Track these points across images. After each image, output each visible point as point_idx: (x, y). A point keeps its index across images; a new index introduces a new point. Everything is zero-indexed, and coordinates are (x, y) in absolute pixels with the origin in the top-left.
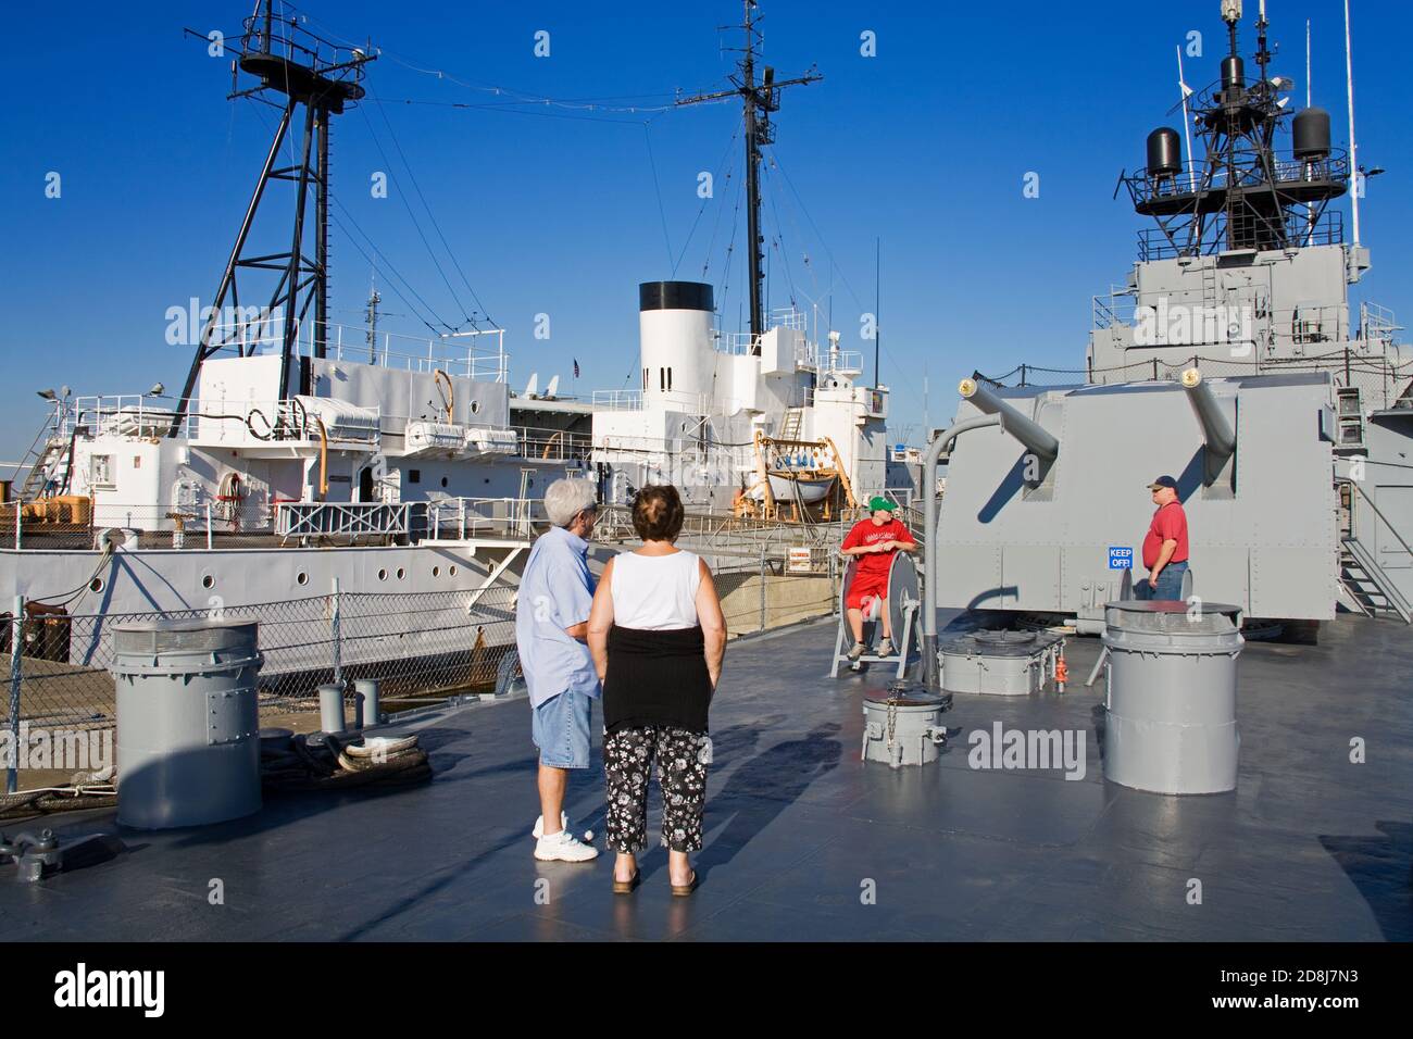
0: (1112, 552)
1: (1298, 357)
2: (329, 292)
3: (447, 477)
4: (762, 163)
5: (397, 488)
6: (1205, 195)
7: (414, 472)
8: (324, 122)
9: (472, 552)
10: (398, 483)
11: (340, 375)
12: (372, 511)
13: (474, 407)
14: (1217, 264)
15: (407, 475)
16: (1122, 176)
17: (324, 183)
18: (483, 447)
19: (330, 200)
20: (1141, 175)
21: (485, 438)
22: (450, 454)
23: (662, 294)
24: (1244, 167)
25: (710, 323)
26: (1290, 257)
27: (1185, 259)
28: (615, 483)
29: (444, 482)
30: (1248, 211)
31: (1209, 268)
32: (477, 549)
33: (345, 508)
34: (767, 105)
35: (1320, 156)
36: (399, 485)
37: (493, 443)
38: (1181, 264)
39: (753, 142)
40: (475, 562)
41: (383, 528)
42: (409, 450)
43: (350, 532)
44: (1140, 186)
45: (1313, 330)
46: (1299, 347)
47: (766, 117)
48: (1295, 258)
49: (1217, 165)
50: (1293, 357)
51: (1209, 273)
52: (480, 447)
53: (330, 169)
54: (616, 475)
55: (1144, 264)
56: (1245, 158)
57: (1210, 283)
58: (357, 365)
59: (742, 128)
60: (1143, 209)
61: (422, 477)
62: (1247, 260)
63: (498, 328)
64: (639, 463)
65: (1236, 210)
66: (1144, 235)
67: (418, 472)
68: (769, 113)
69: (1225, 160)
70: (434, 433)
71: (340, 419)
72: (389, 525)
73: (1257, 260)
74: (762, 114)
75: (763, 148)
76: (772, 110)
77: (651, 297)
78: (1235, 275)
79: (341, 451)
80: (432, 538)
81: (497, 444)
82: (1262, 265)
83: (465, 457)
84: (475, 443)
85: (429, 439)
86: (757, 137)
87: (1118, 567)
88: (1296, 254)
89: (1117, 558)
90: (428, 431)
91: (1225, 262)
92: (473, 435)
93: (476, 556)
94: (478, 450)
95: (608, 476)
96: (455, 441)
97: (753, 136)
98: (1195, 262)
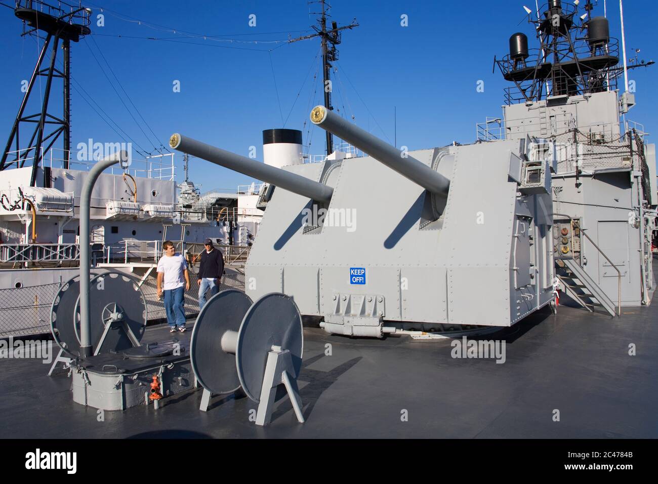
0: (352, 272)
1: (590, 153)
2: (71, 134)
3: (136, 230)
4: (331, 70)
5: (102, 236)
6: (540, 67)
7: (114, 227)
8: (67, 45)
9: (132, 270)
10: (103, 233)
11: (69, 177)
12: (65, 248)
13: (154, 194)
14: (547, 104)
15: (110, 230)
16: (495, 59)
17: (67, 77)
18: (152, 214)
19: (71, 86)
20: (506, 59)
21: (152, 209)
22: (135, 217)
23: (274, 136)
24: (562, 52)
25: (300, 150)
26: (586, 98)
27: (529, 103)
28: (240, 233)
29: (134, 233)
30: (563, 74)
31: (543, 107)
32: (134, 268)
33: (47, 247)
34: (335, 41)
35: (603, 43)
36: (104, 234)
37: (157, 212)
38: (527, 105)
39: (326, 60)
40: (134, 275)
41: (73, 258)
42: (108, 216)
43: (50, 260)
44: (506, 65)
45: (598, 137)
46: (590, 147)
47: (334, 47)
48: (589, 99)
49: (548, 51)
50: (587, 153)
51: (542, 110)
52: (150, 214)
53: (71, 70)
54: (241, 228)
55: (507, 106)
56: (563, 47)
57: (543, 115)
58: (80, 171)
59: (321, 52)
60: (508, 77)
61: (119, 230)
62: (563, 102)
63: (171, 153)
64: (255, 222)
65: (557, 74)
66: (507, 90)
67: (117, 228)
68: (336, 45)
69: (552, 48)
70: (120, 207)
71: (45, 199)
72: (77, 256)
73: (569, 101)
74: (332, 45)
75: (332, 63)
76: (337, 43)
77: (268, 137)
78: (557, 110)
79: (47, 216)
80: (106, 262)
81: (160, 212)
82: (572, 104)
83: (144, 220)
84: (148, 212)
85: (117, 210)
86: (329, 57)
87: (356, 283)
88: (590, 97)
89: (356, 276)
90: (116, 206)
91: (551, 103)
92: (147, 208)
93: (133, 272)
94: (149, 216)
95: (236, 229)
96: (133, 211)
97: (326, 56)
98: (535, 104)
